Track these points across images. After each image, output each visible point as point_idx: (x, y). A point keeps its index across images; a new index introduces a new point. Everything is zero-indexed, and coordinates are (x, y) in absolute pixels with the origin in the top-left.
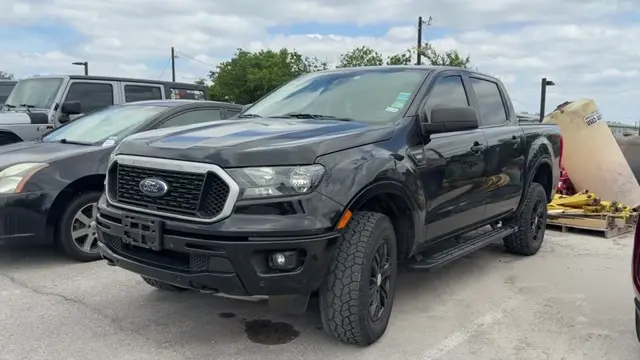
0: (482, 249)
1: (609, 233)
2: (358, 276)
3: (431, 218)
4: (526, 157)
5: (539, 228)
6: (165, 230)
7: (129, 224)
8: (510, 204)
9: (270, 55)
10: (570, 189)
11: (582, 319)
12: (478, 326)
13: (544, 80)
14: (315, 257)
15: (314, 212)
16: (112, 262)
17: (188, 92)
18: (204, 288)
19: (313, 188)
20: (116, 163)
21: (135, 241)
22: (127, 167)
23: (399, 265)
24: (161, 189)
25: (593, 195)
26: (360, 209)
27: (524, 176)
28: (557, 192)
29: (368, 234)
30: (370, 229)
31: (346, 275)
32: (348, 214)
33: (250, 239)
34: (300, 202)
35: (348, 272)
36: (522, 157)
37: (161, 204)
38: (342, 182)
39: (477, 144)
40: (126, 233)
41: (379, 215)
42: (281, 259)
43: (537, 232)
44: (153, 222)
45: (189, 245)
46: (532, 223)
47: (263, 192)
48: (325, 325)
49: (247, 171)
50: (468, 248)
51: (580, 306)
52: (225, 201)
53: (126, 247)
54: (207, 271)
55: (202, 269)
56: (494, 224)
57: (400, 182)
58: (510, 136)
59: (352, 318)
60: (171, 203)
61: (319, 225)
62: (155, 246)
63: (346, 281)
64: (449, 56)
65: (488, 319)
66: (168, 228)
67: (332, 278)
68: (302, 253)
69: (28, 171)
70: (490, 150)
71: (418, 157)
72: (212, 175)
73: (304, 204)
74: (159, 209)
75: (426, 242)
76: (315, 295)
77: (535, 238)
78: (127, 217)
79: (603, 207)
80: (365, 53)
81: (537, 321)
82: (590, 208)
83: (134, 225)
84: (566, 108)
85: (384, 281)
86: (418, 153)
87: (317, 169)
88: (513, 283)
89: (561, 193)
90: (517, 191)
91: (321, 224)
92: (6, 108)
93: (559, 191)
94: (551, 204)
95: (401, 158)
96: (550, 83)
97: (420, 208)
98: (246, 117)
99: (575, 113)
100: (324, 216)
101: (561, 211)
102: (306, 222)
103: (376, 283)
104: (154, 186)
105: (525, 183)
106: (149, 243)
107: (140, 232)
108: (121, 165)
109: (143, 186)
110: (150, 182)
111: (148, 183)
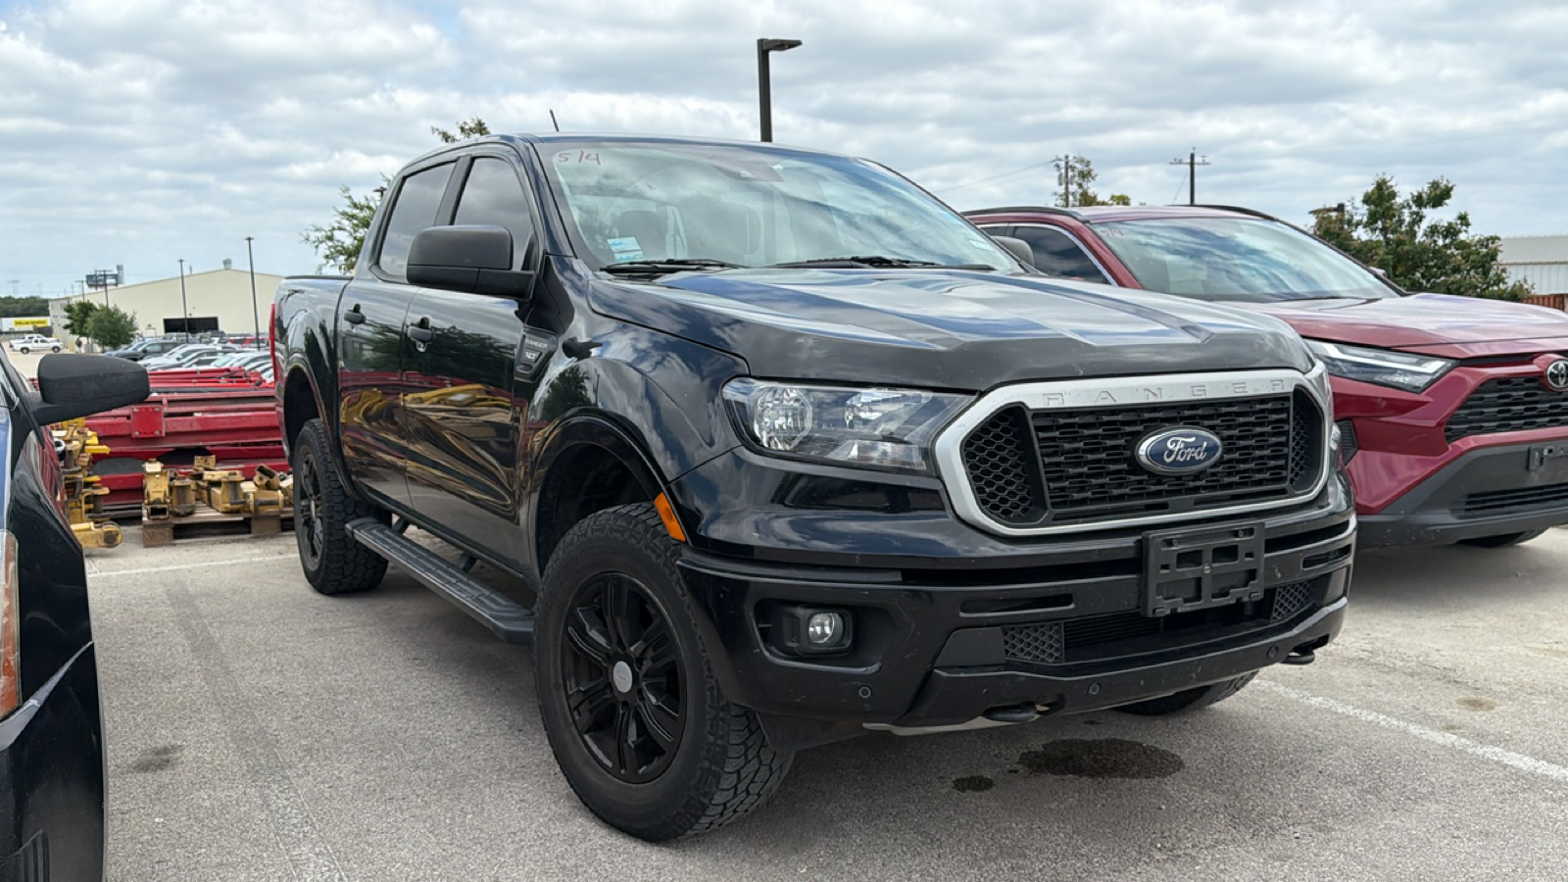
7: (1173, 560)
21: (1187, 601)
44: (1248, 532)
45: (1307, 562)
66: (1271, 537)
78: (1167, 543)
106: (1232, 591)
107: (1207, 570)
108: (1040, 414)
109: (1156, 455)
110: (1181, 439)
111: (1177, 442)
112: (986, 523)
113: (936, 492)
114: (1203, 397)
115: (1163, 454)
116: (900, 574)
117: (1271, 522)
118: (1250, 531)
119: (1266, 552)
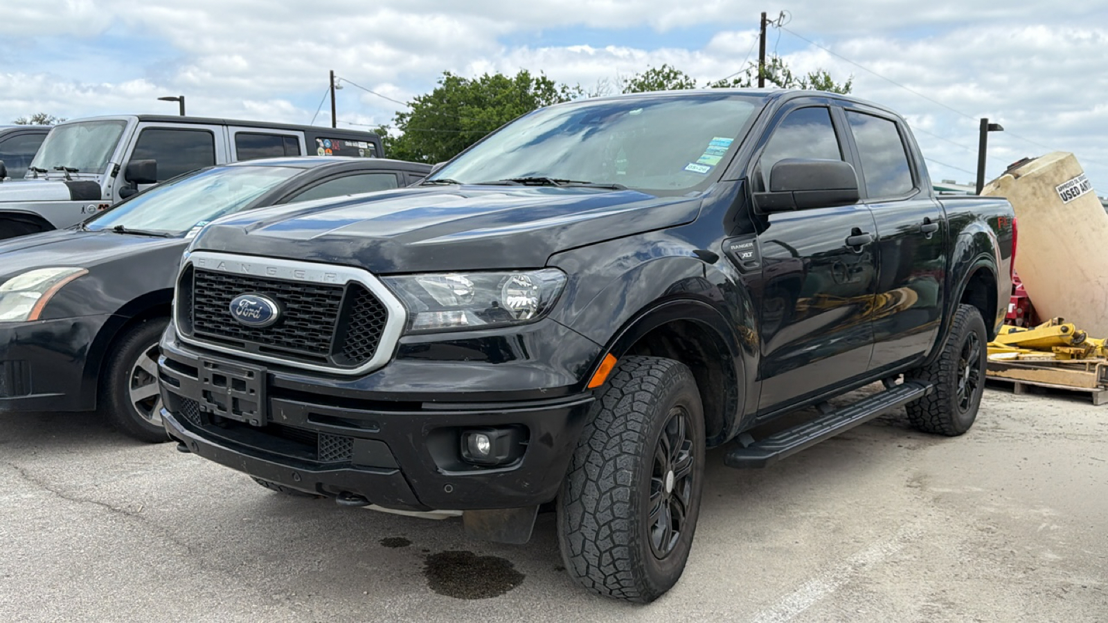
0: (868, 424)
1: (1101, 396)
2: (627, 475)
3: (768, 369)
4: (949, 259)
5: (973, 386)
6: (272, 389)
7: (210, 378)
8: (919, 344)
9: (499, 82)
10: (1029, 315)
11: (1051, 556)
12: (855, 568)
13: (984, 121)
14: (547, 439)
15: (546, 356)
16: (184, 446)
17: (348, 144)
18: (344, 495)
19: (543, 311)
20: (190, 267)
21: (219, 408)
22: (211, 273)
23: (709, 455)
24: (266, 313)
25: (1072, 328)
26: (635, 351)
27: (946, 291)
28: (1006, 322)
29: (648, 397)
30: (652, 389)
31: (605, 473)
32: (609, 362)
33: (424, 406)
34: (520, 337)
35: (610, 468)
36: (942, 258)
37: (267, 341)
38: (601, 301)
39: (857, 232)
40: (206, 394)
41: (667, 363)
42: (483, 445)
43: (968, 394)
44: (250, 374)
45: (314, 416)
46: (960, 377)
47: (452, 319)
48: (568, 565)
49: (423, 280)
50: (840, 424)
51: (1047, 530)
52: (379, 335)
53: (209, 418)
54: (348, 465)
55: (340, 460)
56: (888, 379)
57: (711, 303)
58: (920, 219)
59: (617, 553)
60: (284, 339)
61: (554, 382)
62: (254, 418)
63: (606, 484)
64: (814, 80)
65: (873, 555)
66: (278, 385)
67: (579, 478)
68: (522, 431)
69: (51, 282)
70: (882, 245)
71: (745, 255)
72: (356, 289)
73: (526, 341)
74: (263, 350)
75: (759, 412)
76: (549, 508)
77: (964, 405)
78: (207, 364)
79: (1090, 350)
80: (667, 77)
81: (966, 559)
82: (1067, 350)
83: (219, 379)
84: (1022, 170)
85: (680, 483)
86: (745, 249)
87: (552, 278)
88: (922, 487)
89: (1014, 323)
90: (932, 319)
91: (559, 378)
92: (31, 174)
93: (1010, 320)
94: (995, 342)
95: (713, 258)
96: (994, 127)
97: (750, 350)
98: (435, 183)
99: (1040, 178)
100: (564, 365)
101: (1013, 355)
102: (532, 377)
103: (664, 489)
104: (255, 308)
105: (946, 307)
106: (243, 413)
107: (229, 391)
108: (199, 271)
110: (248, 301)
111: (244, 302)
114: (274, 276)
115: (236, 308)
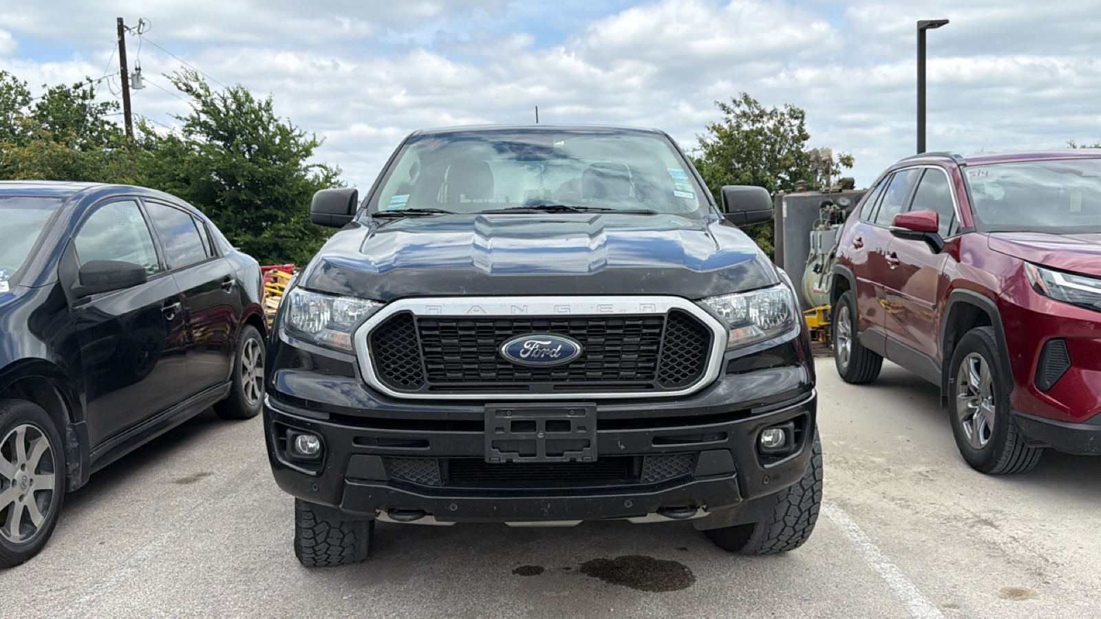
7: (507, 426)
20: (397, 316)
21: (522, 455)
33: (753, 412)
44: (580, 411)
45: (658, 440)
54: (690, 478)
62: (585, 455)
72: (678, 315)
74: (563, 388)
78: (498, 414)
83: (521, 425)
106: (565, 453)
107: (541, 435)
108: (422, 319)
109: (514, 352)
110: (537, 342)
111: (532, 344)
112: (379, 388)
113: (351, 364)
114: (568, 313)
115: (519, 352)
116: (328, 414)
117: (601, 409)
118: (583, 411)
119: (598, 429)
